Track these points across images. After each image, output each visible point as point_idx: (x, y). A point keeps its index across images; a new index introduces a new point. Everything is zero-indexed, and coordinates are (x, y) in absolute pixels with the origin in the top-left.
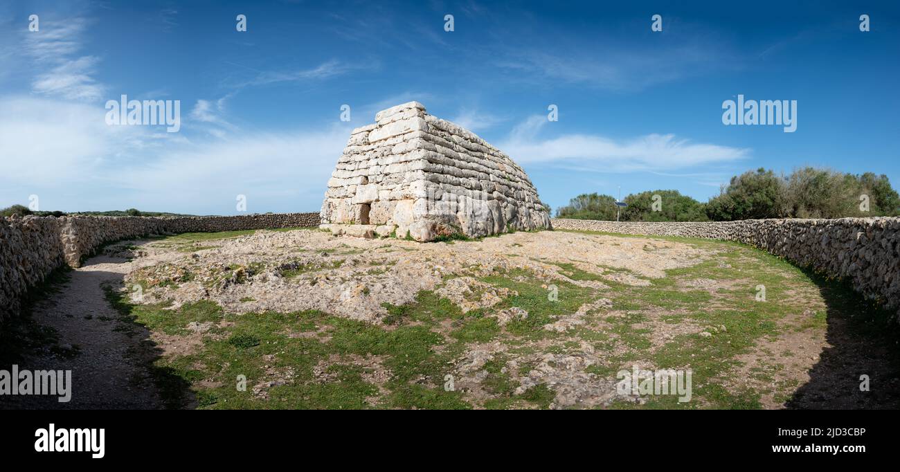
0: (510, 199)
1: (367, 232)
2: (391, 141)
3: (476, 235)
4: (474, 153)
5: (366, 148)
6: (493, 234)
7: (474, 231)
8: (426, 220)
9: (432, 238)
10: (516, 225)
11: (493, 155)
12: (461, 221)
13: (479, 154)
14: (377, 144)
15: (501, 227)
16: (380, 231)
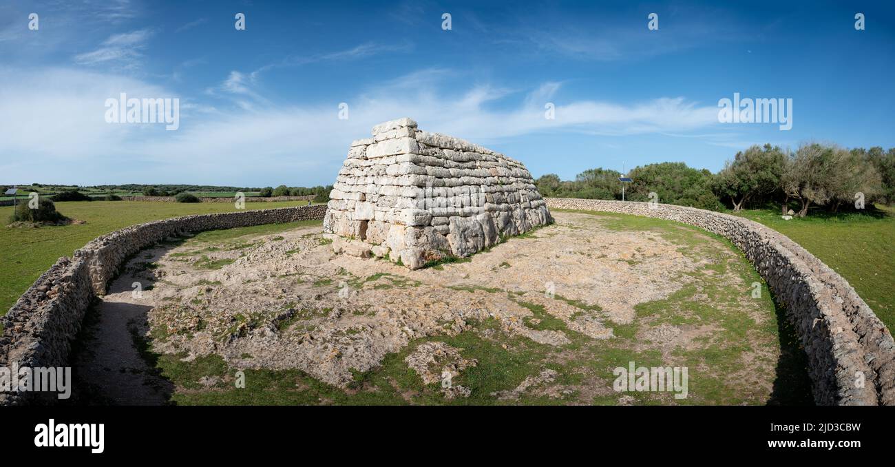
0: (503, 206)
1: (363, 253)
2: (385, 161)
3: (466, 254)
4: (465, 165)
5: (364, 163)
6: (483, 249)
7: (464, 250)
8: (415, 248)
9: (421, 265)
10: (510, 232)
11: (485, 160)
12: (450, 242)
13: (470, 164)
14: (374, 161)
15: (492, 239)
16: (375, 250)
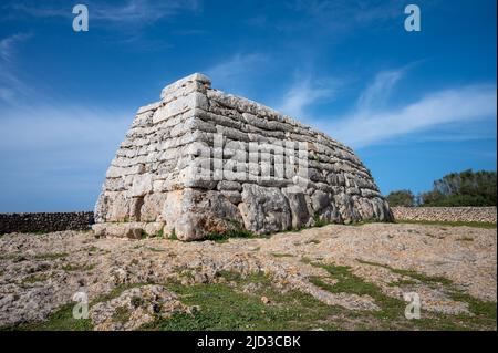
0: (319, 184)
1: (131, 231)
2: (170, 123)
3: (263, 230)
4: (270, 133)
5: (148, 130)
6: (290, 229)
7: (260, 225)
8: (192, 214)
9: (197, 236)
10: (329, 216)
11: (298, 133)
12: (242, 214)
13: (277, 133)
14: (159, 126)
15: (303, 219)
16: (149, 229)
